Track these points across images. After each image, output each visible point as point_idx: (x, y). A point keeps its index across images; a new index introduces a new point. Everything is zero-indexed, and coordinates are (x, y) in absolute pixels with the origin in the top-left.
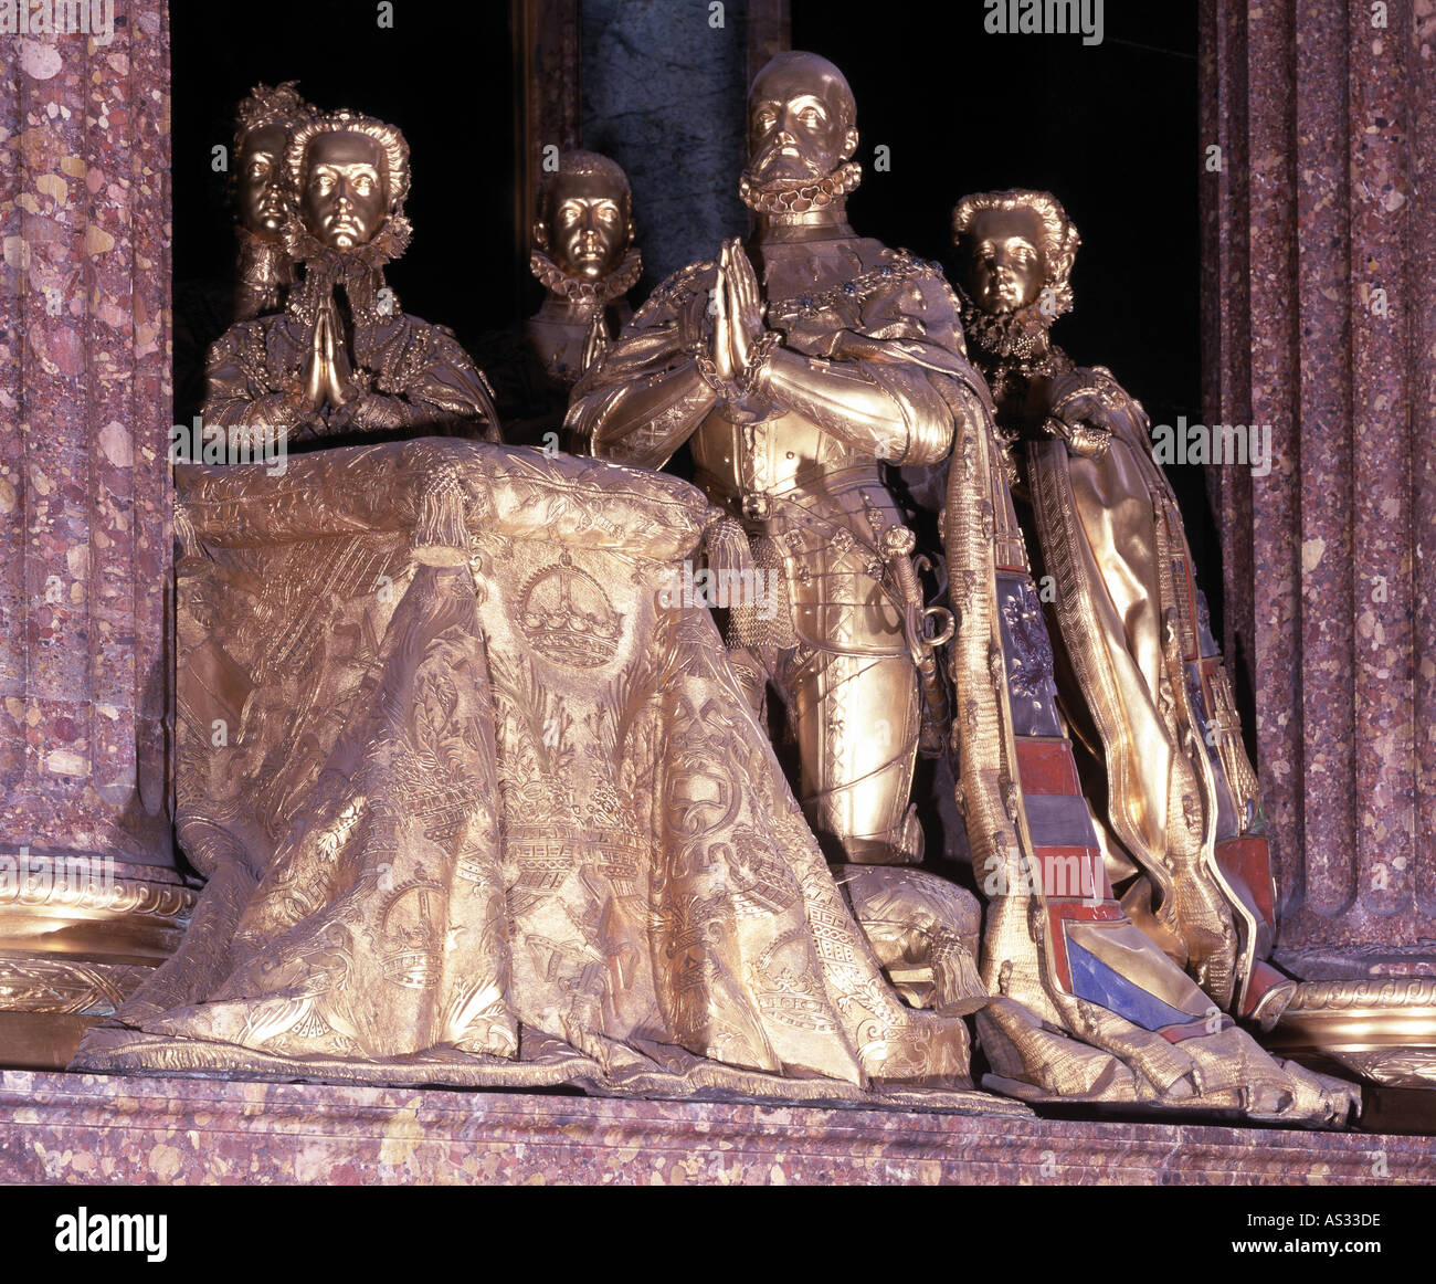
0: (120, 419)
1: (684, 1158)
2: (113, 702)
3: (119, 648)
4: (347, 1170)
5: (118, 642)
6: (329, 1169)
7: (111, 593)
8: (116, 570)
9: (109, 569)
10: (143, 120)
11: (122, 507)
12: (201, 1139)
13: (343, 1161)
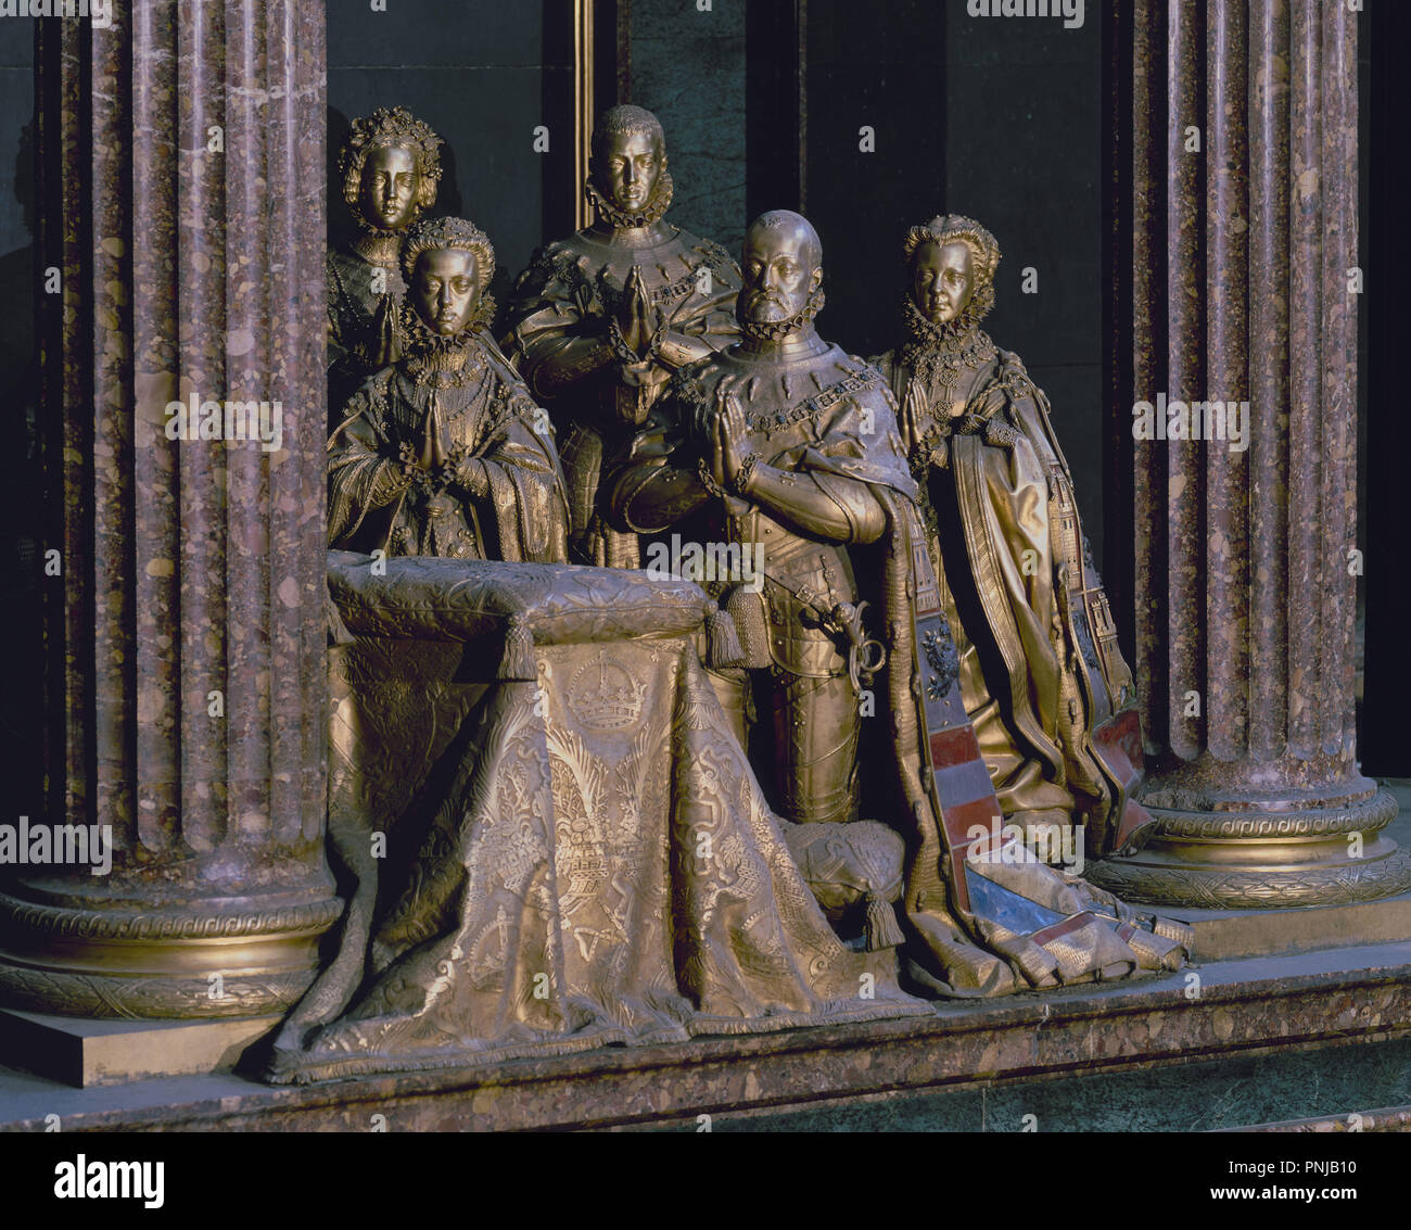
0: (293, 574)
1: (684, 1077)
2: (286, 770)
3: (291, 732)
4: (452, 1120)
5: (290, 728)
6: (438, 1123)
7: (285, 695)
8: (289, 679)
9: (285, 679)
10: (309, 357)
11: (294, 635)
12: (351, 1116)
13: (446, 1116)
